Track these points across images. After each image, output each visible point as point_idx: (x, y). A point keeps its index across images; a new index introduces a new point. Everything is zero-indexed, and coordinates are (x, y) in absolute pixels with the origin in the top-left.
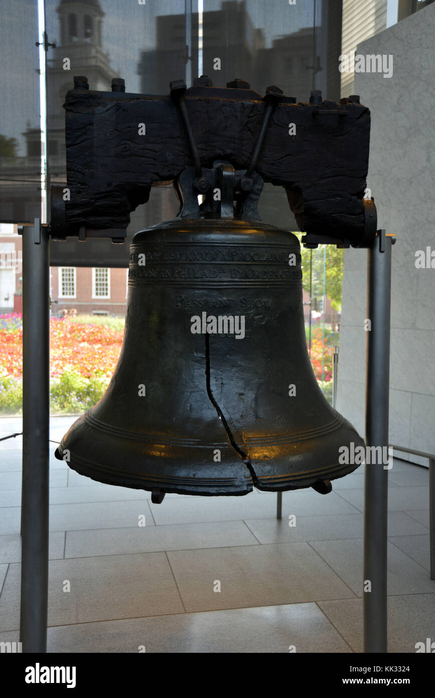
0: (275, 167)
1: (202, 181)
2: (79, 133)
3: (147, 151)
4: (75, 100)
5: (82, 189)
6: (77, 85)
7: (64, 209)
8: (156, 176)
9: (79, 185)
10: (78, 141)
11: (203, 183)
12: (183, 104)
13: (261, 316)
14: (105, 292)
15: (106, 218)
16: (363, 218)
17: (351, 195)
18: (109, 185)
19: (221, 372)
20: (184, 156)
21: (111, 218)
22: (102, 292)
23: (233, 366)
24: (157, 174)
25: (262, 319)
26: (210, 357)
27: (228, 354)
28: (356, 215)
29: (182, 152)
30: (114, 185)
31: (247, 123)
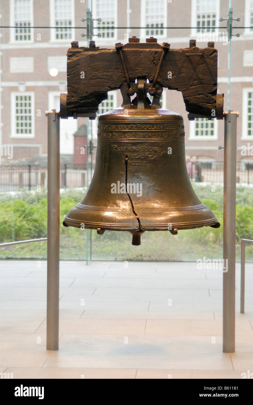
0: (167, 81)
1: (130, 90)
2: (73, 69)
3: (104, 76)
4: (71, 54)
5: (74, 95)
6: (73, 47)
7: (66, 105)
8: (109, 88)
9: (73, 93)
10: (72, 73)
11: (130, 91)
12: (121, 53)
13: (152, 155)
14: (209, 129)
15: (86, 108)
16: (215, 105)
17: (208, 94)
18: (87, 93)
19: (132, 180)
20: (122, 78)
21: (88, 108)
22: (204, 129)
23: (138, 178)
24: (109, 87)
25: (152, 157)
26: (128, 174)
27: (136, 172)
28: (211, 104)
29: (122, 76)
30: (89, 93)
31: (153, 60)
